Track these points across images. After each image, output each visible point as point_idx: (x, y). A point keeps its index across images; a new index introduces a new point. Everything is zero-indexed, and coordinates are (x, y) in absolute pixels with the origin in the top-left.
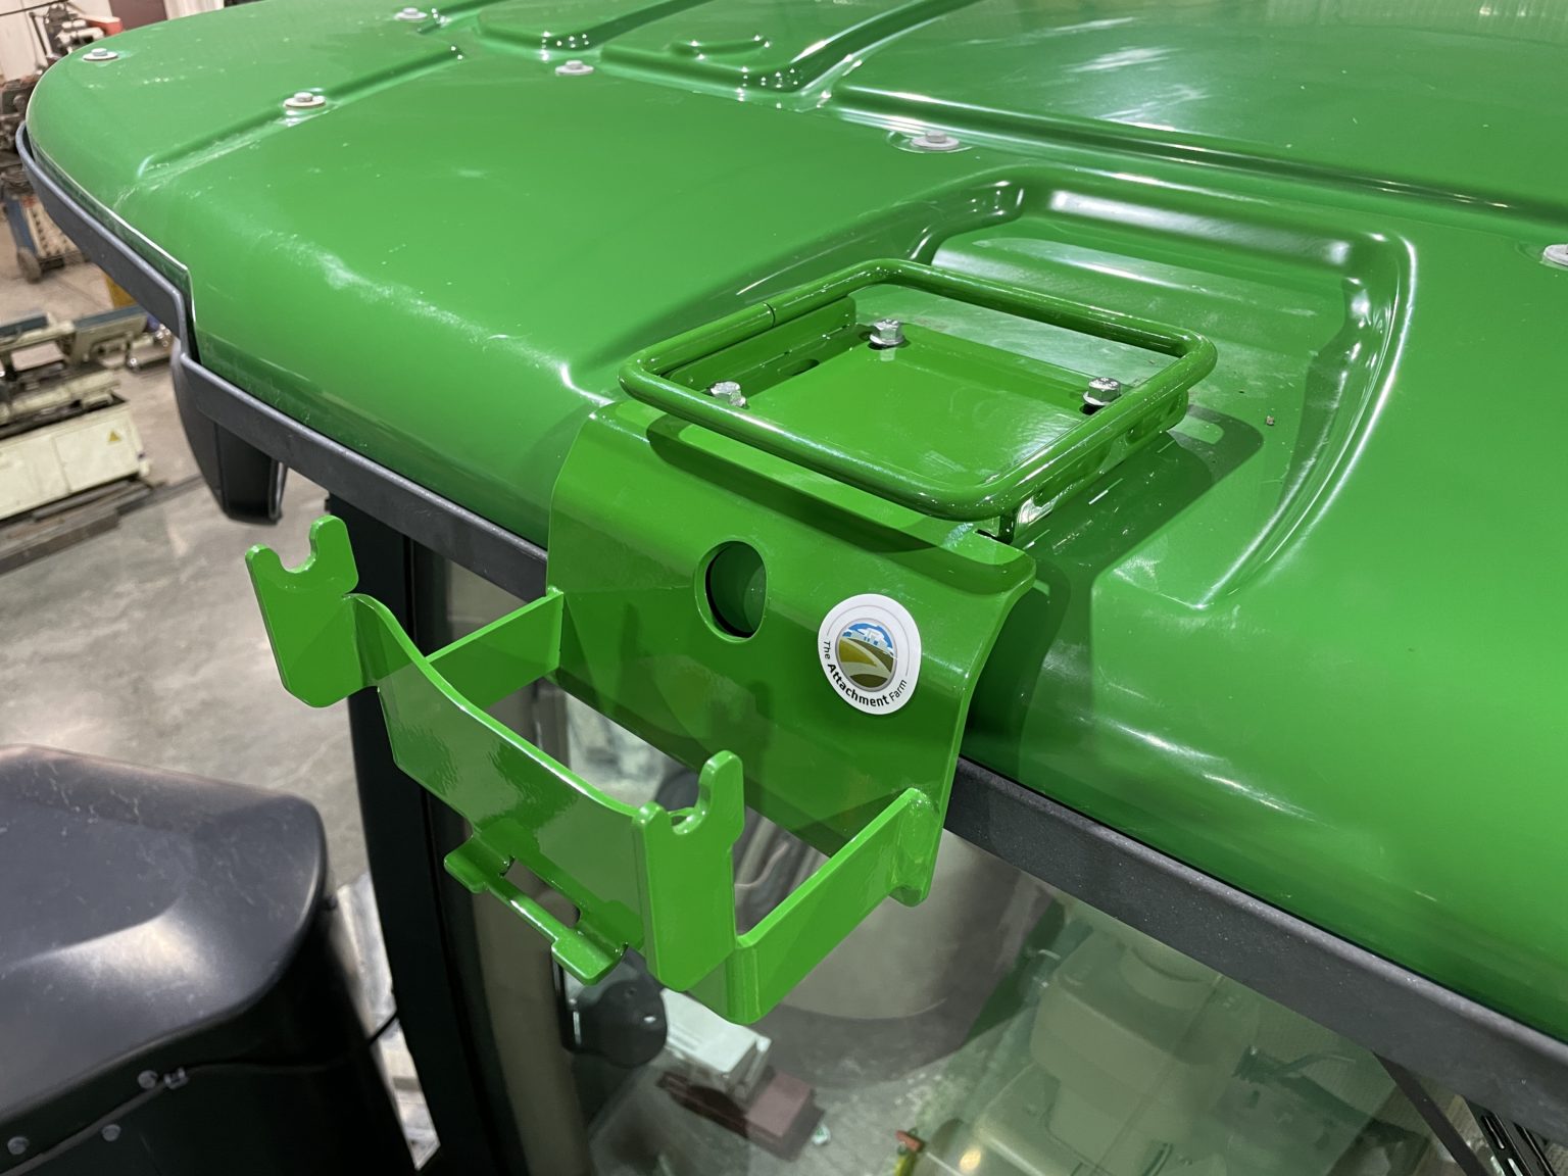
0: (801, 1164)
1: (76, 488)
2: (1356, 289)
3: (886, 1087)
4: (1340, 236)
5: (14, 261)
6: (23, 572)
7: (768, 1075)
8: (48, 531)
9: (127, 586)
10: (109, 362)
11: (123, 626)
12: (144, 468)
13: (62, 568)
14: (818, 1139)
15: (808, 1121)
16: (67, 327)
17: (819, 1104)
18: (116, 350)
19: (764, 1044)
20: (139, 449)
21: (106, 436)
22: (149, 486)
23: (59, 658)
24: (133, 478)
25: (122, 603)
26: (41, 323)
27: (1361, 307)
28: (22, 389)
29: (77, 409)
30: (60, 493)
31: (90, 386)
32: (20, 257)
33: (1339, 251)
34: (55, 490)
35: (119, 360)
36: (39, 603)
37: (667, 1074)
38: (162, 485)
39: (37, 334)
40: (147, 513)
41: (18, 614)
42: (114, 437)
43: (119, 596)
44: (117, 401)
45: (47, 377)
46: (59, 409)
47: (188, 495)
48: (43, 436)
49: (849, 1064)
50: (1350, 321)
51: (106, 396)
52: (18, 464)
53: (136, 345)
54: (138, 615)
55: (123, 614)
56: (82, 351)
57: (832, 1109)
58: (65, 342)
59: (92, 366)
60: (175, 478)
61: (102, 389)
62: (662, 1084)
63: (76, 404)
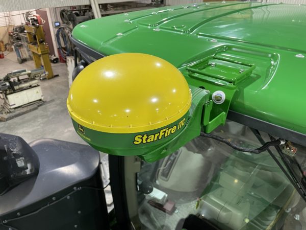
0: (173, 216)
1: (30, 101)
2: (272, 60)
3: (188, 204)
4: (270, 53)
5: (17, 60)
6: (20, 117)
7: (167, 201)
8: (25, 110)
9: (40, 120)
10: (36, 78)
11: (39, 127)
12: (42, 98)
13: (27, 117)
14: (176, 212)
15: (174, 209)
16: (30, 72)
17: (176, 206)
18: (38, 76)
19: (166, 195)
20: (42, 95)
21: (36, 92)
22: (43, 102)
23: (28, 133)
24: (40, 100)
25: (39, 123)
26: (25, 71)
27: (272, 62)
28: (21, 83)
29: (31, 87)
30: (27, 102)
31: (33, 83)
32: (18, 59)
33: (270, 55)
34: (26, 102)
35: (39, 78)
36: (24, 123)
37: (149, 200)
38: (46, 102)
39: (24, 73)
40: (43, 106)
41: (20, 125)
42: (37, 92)
43: (38, 122)
44: (38, 86)
45: (25, 81)
46: (27, 87)
47: (51, 103)
48: (24, 92)
49: (181, 200)
50: (271, 64)
51: (36, 85)
52: (20, 97)
53: (42, 75)
54: (42, 125)
55: (39, 125)
56: (32, 76)
57: (178, 207)
58: (29, 75)
59: (33, 79)
60: (48, 100)
61: (36, 83)
62: (149, 202)
63: (31, 86)
